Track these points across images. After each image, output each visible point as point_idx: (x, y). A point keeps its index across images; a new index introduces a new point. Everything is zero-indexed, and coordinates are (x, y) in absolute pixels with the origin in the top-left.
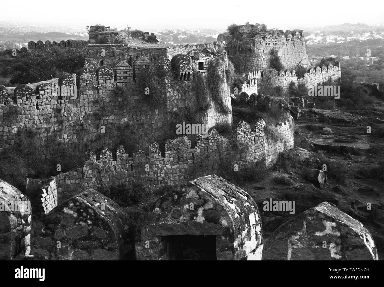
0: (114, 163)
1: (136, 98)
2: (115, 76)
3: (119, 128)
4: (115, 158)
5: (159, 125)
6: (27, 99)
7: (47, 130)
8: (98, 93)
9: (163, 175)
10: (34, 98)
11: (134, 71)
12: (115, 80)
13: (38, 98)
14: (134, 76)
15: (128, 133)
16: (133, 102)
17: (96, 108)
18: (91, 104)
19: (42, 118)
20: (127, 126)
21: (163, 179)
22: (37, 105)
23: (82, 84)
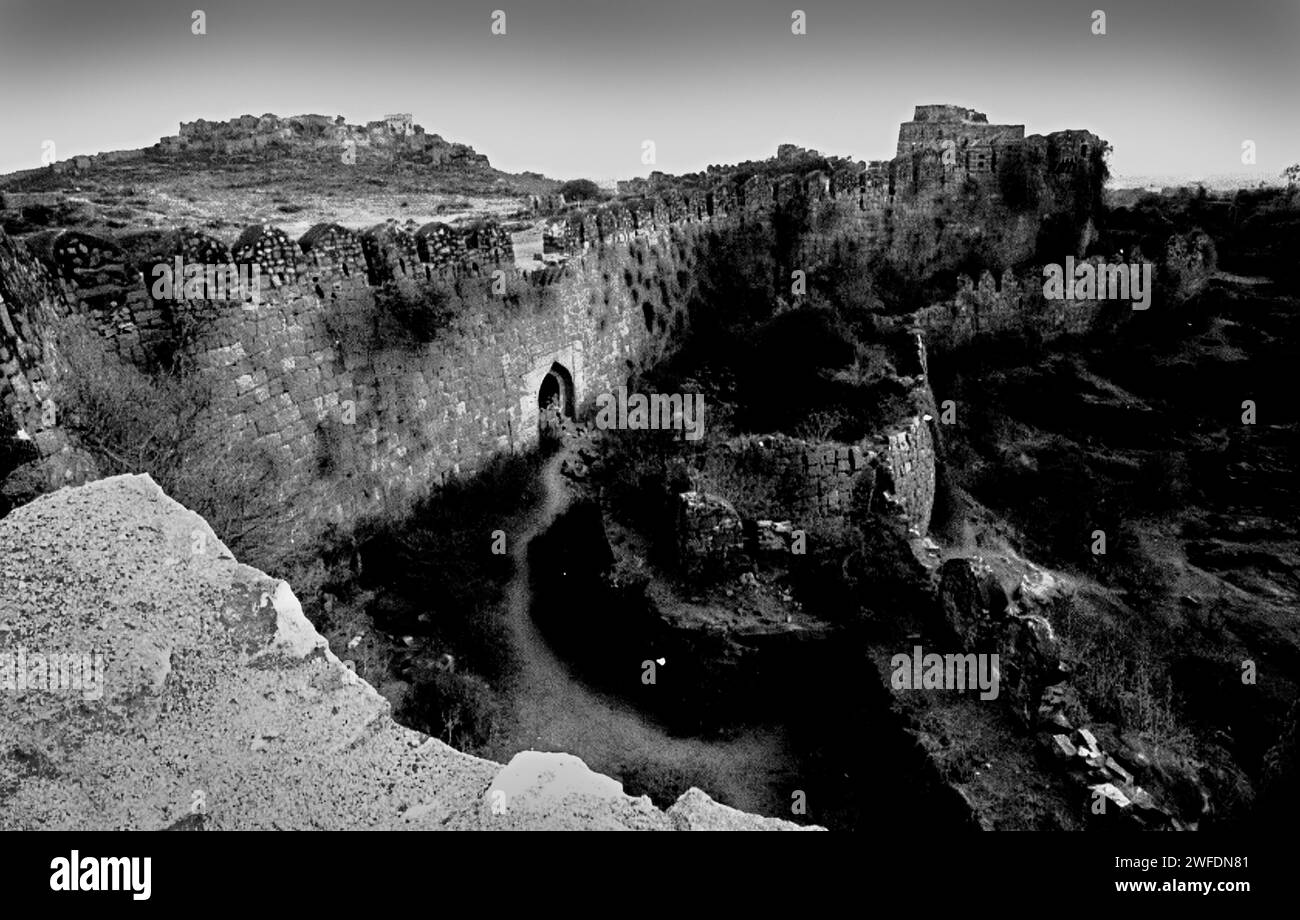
0: (997, 295)
1: (994, 196)
2: (967, 161)
3: (966, 242)
4: (998, 289)
5: (1023, 240)
6: (849, 191)
7: (872, 240)
8: (942, 187)
9: (1062, 317)
10: (857, 191)
11: (994, 155)
12: (967, 167)
13: (863, 191)
14: (994, 161)
15: (979, 249)
16: (989, 203)
17: (940, 209)
18: (932, 203)
19: (867, 222)
20: (979, 239)
21: (1062, 323)
22: (861, 202)
23: (922, 173)
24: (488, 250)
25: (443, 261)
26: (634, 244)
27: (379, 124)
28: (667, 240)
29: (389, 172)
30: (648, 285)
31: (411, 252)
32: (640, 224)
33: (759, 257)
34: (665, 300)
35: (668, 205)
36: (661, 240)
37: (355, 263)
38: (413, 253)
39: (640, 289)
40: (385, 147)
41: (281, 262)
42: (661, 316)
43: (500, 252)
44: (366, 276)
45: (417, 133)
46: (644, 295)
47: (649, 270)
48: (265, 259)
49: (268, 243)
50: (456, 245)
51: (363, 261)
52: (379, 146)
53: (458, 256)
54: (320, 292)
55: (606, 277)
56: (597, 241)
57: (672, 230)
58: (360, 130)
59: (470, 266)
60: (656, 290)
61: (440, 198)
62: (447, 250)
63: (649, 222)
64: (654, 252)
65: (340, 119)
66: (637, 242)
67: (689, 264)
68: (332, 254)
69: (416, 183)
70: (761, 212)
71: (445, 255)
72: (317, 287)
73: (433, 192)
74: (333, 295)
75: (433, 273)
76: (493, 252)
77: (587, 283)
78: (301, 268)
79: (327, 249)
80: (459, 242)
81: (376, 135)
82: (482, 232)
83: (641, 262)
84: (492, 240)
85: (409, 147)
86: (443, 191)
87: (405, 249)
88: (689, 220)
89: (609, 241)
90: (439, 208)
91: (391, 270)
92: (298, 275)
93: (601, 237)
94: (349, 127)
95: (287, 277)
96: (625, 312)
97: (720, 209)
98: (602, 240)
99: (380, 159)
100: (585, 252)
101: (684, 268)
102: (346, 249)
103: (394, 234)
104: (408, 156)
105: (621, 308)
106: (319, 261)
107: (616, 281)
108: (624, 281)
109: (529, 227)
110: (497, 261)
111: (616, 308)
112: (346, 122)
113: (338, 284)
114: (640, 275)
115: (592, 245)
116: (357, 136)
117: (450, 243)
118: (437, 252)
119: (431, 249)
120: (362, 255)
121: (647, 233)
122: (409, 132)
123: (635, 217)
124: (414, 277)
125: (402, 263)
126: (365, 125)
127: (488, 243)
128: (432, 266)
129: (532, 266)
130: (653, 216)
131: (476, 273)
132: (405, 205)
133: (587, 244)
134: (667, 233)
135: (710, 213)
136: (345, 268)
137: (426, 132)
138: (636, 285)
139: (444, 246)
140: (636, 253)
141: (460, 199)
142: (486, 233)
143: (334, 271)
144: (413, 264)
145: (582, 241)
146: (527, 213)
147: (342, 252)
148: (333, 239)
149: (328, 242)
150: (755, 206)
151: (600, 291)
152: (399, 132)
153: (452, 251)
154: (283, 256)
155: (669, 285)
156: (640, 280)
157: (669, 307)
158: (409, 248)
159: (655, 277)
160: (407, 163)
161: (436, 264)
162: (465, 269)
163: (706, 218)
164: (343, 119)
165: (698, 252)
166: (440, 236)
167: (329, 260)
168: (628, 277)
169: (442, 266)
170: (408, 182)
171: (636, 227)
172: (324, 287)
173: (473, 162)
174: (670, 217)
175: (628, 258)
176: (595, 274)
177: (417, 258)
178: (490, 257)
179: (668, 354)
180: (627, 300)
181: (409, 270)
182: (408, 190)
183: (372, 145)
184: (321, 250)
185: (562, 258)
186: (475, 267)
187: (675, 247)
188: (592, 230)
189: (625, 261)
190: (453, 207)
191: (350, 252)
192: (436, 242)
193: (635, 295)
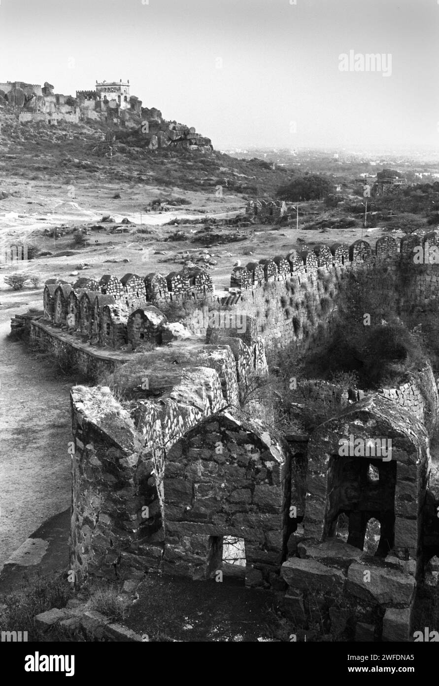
24: (200, 286)
25: (178, 291)
26: (289, 281)
27: (90, 95)
28: (314, 278)
29: (100, 154)
30: (297, 307)
31: (164, 287)
32: (294, 269)
33: (385, 292)
34: (310, 317)
35: (318, 255)
36: (310, 279)
37: (141, 291)
38: (165, 287)
39: (292, 310)
40: (96, 122)
41: (115, 290)
42: (304, 327)
43: (206, 287)
44: (145, 297)
45: (133, 106)
46: (293, 312)
47: (299, 297)
48: (111, 290)
49: (112, 283)
50: (185, 284)
51: (144, 291)
52: (89, 122)
53: (185, 289)
54: (127, 303)
55: (267, 301)
56: (263, 281)
57: (319, 272)
58: (70, 101)
59: (191, 294)
60: (302, 310)
61: (155, 191)
62: (180, 286)
63: (301, 268)
64: (303, 286)
65: (47, 89)
66: (292, 280)
67: (331, 295)
68: (133, 287)
69: (129, 170)
70: (388, 260)
71: (180, 288)
72: (127, 301)
73: (147, 182)
74: (132, 305)
75: (173, 297)
76: (202, 287)
77: (255, 304)
78: (122, 293)
79: (131, 285)
80: (186, 282)
81: (87, 108)
82: (198, 277)
83: (293, 293)
84: (202, 281)
85: (123, 123)
86: (159, 182)
87: (162, 285)
88: (334, 265)
89: (271, 280)
90: (154, 202)
91: (156, 295)
92: (121, 296)
93: (266, 277)
94: (58, 97)
95: (117, 297)
96: (279, 324)
97: (358, 257)
98: (266, 280)
99: (89, 137)
100: (254, 287)
101: (327, 296)
102: (138, 285)
103: (158, 278)
104: (121, 137)
105: (277, 320)
106: (128, 290)
107: (275, 304)
108: (280, 304)
109: (245, 239)
110: (204, 292)
111: (273, 320)
112: (55, 91)
113: (134, 300)
114: (291, 300)
115: (260, 283)
116: (65, 109)
117: (182, 283)
118: (176, 287)
119: (173, 285)
120: (145, 288)
121: (299, 274)
122: (124, 106)
123: (291, 264)
124: (165, 298)
125: (160, 292)
126: (74, 96)
127: (200, 283)
128: (173, 293)
129: (222, 294)
130: (305, 264)
131: (193, 297)
132: (117, 197)
133: (256, 283)
134: (315, 274)
135: (351, 259)
136: (137, 293)
137: (144, 106)
138: (288, 307)
139: (179, 284)
140: (290, 287)
141: (176, 193)
142: (200, 277)
143: (133, 295)
144: (165, 292)
145: (253, 281)
146: (246, 219)
147: (137, 287)
148: (134, 281)
149: (132, 282)
150: (383, 256)
151: (263, 310)
152: (112, 105)
153: (183, 286)
154: (116, 289)
155: (314, 308)
156: (291, 304)
157: (312, 321)
158: (164, 285)
159: (303, 303)
160: (120, 145)
161: (175, 292)
162: (188, 295)
163: (347, 263)
164: (52, 87)
165: (339, 287)
166: (178, 279)
167: (132, 290)
168: (283, 302)
169: (178, 293)
170: (121, 169)
171: (291, 271)
172: (129, 301)
173: (194, 147)
174: (319, 263)
175: (284, 290)
176: (260, 300)
177: (167, 290)
178: (201, 289)
179: (310, 352)
180: (281, 315)
181: (163, 295)
182: (120, 178)
183: (81, 120)
184: (129, 286)
185: (239, 290)
186: (193, 294)
187: (321, 283)
188: (260, 273)
189: (282, 291)
190: (170, 203)
191: (140, 286)
192: (176, 282)
193: (287, 313)
